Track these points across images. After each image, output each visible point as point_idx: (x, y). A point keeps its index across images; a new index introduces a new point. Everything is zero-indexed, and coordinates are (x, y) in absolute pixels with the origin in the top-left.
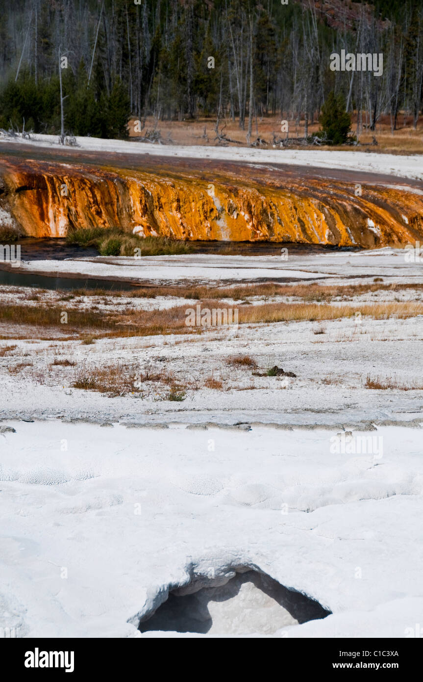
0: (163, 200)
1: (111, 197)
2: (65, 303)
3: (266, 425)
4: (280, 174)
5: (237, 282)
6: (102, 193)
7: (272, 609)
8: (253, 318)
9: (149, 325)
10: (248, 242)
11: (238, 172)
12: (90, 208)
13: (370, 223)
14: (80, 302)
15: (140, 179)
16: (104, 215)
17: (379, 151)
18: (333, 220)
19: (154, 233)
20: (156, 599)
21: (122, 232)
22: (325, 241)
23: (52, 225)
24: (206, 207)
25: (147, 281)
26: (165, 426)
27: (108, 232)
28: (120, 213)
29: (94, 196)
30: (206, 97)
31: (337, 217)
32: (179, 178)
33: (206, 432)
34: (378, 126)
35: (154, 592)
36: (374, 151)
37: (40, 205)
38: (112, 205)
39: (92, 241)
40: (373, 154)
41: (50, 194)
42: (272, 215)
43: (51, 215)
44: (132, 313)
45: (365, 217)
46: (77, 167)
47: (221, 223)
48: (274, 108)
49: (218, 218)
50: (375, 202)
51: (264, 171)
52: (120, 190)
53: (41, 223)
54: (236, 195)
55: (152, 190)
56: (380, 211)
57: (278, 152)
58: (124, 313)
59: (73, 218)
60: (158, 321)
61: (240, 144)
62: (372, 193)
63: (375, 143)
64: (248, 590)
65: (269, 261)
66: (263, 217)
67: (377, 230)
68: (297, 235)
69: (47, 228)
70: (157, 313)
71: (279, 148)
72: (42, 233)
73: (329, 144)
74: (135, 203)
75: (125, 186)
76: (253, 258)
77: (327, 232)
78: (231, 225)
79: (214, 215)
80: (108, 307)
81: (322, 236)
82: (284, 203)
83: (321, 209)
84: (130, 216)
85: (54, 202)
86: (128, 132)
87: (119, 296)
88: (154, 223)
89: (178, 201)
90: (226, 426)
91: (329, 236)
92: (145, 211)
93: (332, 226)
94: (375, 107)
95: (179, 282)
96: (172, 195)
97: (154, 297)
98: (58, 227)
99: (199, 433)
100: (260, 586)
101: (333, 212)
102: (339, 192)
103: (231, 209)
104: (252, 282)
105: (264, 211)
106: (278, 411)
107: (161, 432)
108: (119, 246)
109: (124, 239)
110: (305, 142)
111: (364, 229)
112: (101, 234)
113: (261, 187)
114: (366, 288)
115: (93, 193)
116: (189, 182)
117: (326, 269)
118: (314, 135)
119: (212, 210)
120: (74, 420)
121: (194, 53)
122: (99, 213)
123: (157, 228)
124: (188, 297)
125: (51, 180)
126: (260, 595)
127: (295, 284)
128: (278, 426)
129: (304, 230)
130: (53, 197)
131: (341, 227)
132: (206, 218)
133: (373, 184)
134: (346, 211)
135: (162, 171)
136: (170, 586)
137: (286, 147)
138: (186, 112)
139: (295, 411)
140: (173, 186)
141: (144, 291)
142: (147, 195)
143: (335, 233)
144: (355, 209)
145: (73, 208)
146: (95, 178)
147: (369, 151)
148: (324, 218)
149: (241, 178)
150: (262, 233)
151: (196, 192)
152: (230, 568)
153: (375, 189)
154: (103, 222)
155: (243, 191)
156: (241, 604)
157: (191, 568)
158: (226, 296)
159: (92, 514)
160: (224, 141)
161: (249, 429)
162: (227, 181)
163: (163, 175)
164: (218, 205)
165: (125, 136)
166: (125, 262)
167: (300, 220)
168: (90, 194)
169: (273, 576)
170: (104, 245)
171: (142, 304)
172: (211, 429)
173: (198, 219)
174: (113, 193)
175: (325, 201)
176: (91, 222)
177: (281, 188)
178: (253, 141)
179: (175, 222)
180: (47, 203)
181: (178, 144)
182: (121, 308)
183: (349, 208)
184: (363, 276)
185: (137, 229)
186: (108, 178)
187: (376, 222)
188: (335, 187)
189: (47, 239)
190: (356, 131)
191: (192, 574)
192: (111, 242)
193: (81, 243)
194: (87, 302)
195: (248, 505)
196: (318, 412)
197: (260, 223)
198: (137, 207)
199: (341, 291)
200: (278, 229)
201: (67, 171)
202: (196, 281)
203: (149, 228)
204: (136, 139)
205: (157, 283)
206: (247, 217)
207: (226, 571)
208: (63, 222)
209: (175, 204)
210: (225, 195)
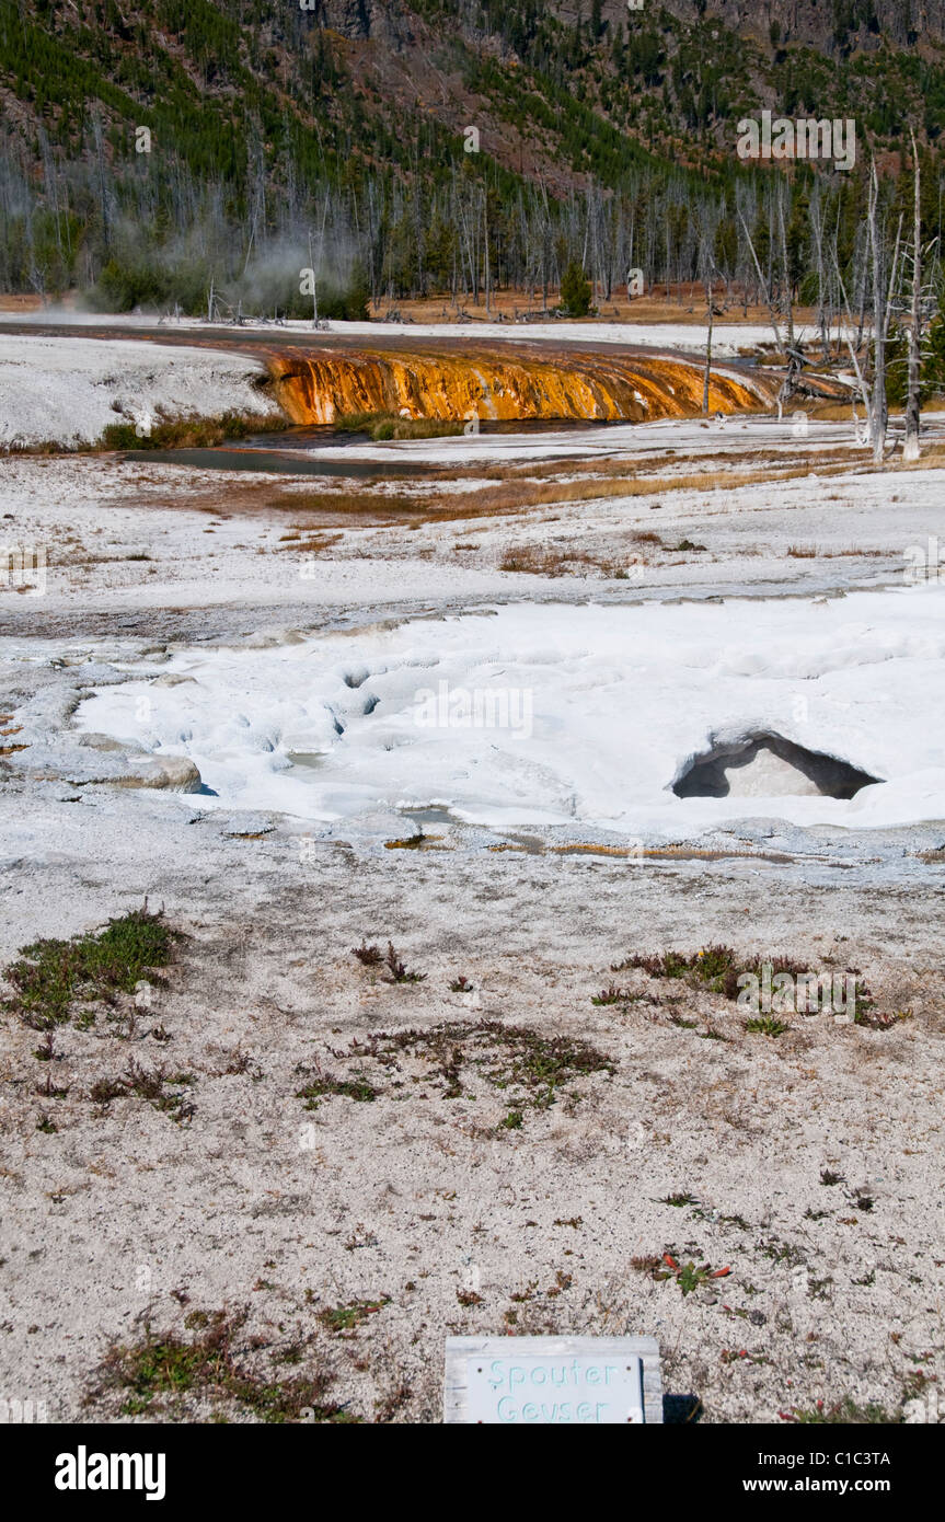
0: (428, 381)
1: (375, 380)
2: (368, 490)
3: (737, 597)
4: (542, 350)
5: (528, 461)
6: (367, 377)
7: (787, 772)
8: (569, 497)
9: (461, 508)
10: (515, 420)
11: (499, 349)
12: (355, 392)
13: (638, 395)
14: (384, 487)
15: (403, 360)
16: (369, 399)
17: (624, 322)
18: (601, 394)
19: (420, 415)
20: (685, 768)
21: (392, 416)
22: (593, 416)
23: (318, 411)
24: (473, 387)
25: (437, 464)
26: (639, 603)
27: (377, 417)
28: (385, 396)
29: (359, 380)
30: (437, 274)
31: (604, 390)
32: (443, 358)
33: (680, 607)
34: (613, 296)
35: (683, 761)
36: (619, 322)
37: (306, 393)
38: (378, 388)
39: (362, 426)
40: (619, 326)
41: (315, 381)
42: (539, 391)
43: (317, 402)
44: (440, 497)
45: (632, 390)
46: (339, 352)
47: (487, 402)
48: (507, 282)
49: (483, 397)
50: (640, 373)
51: (524, 347)
52: (385, 374)
53: (308, 411)
54: (502, 372)
55: (417, 371)
56: (646, 383)
57: (524, 327)
58: (431, 497)
59: (339, 404)
60: (470, 505)
61: (481, 320)
62: (637, 364)
63: (617, 313)
64: (764, 757)
65: (552, 438)
66: (530, 394)
67: (644, 402)
68: (565, 411)
69: (314, 415)
70: (464, 495)
71: (522, 324)
72: (309, 420)
73: (571, 316)
74: (400, 383)
75: (389, 368)
76: (535, 436)
77: (595, 406)
78: (498, 405)
79: (480, 394)
80: (413, 492)
81: (591, 410)
82: (550, 380)
83: (588, 383)
84: (396, 399)
85: (319, 388)
86: (368, 314)
87: (419, 480)
88: (420, 406)
89: (443, 381)
90: (699, 601)
91: (597, 411)
92: (412, 393)
93: (599, 400)
94: (609, 277)
95: (470, 463)
96: (437, 376)
97: (455, 480)
98: (325, 414)
99: (674, 608)
100: (775, 751)
101: (600, 386)
102: (604, 366)
103: (498, 387)
104: (543, 460)
105: (531, 388)
106: (739, 583)
107: (637, 609)
108: (393, 429)
109: (395, 422)
110: (546, 316)
111: (631, 401)
112: (369, 418)
113: (526, 364)
114: (663, 462)
115: (357, 377)
116: (452, 361)
117: (613, 443)
118: (555, 308)
119: (478, 389)
120: (547, 602)
121: (424, 229)
122: (365, 398)
123: (423, 410)
124: (490, 478)
125: (315, 366)
126: (775, 760)
127: (588, 460)
128: (750, 598)
129: (572, 406)
130: (318, 383)
131: (608, 400)
132: (472, 398)
133: (636, 356)
134: (612, 385)
135: (424, 352)
136: (695, 755)
137: (529, 322)
138: (418, 290)
139: (753, 582)
140: (437, 367)
141: (443, 473)
142: (412, 377)
143: (603, 407)
144: (622, 382)
145: (338, 393)
146: (358, 362)
147: (613, 322)
148: (590, 392)
149: (503, 355)
150: (531, 409)
151: (461, 372)
152: (748, 736)
153: (639, 360)
154: (369, 407)
155: (507, 368)
156: (758, 770)
157: (712, 737)
158: (528, 476)
159: (599, 689)
160: (466, 319)
161: (722, 602)
162: (491, 358)
163: (425, 356)
164: (483, 383)
165: (366, 318)
166: (409, 446)
167: (567, 396)
168: (354, 378)
169: (795, 741)
170: (377, 430)
171: (445, 487)
172: (686, 605)
173: (464, 399)
174: (377, 377)
175: (590, 374)
176: (357, 407)
177: (545, 363)
178: (496, 317)
179: (441, 402)
180: (313, 389)
181: (420, 323)
182: (428, 492)
183: (615, 381)
184: (654, 449)
185: (404, 412)
186: (371, 362)
187: (644, 394)
188: (599, 361)
189: (314, 425)
190: (597, 303)
191: (712, 743)
192: (384, 427)
193: (350, 429)
194: (391, 488)
195: (747, 675)
196: (777, 582)
197: (526, 400)
198: (403, 389)
199: (641, 465)
200: (545, 406)
201: (330, 356)
202: (487, 462)
203: (415, 410)
204: (377, 320)
205: (448, 466)
206: (513, 394)
207: (744, 739)
208: (329, 408)
209: (440, 385)
210: (490, 373)
